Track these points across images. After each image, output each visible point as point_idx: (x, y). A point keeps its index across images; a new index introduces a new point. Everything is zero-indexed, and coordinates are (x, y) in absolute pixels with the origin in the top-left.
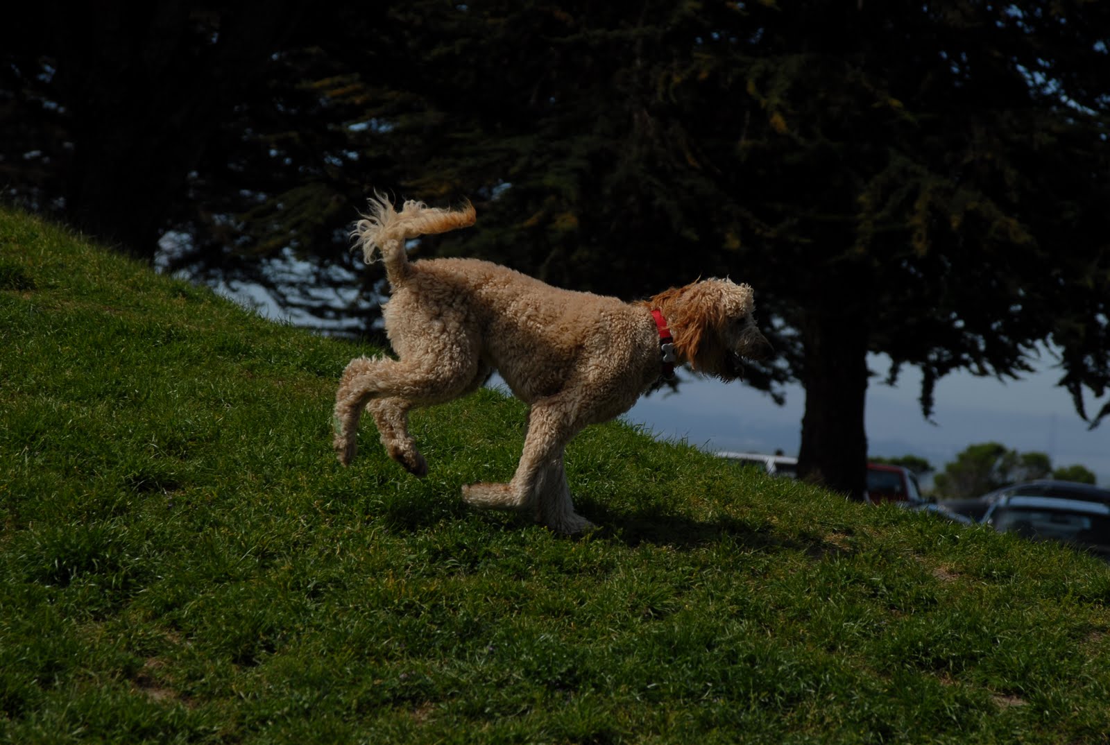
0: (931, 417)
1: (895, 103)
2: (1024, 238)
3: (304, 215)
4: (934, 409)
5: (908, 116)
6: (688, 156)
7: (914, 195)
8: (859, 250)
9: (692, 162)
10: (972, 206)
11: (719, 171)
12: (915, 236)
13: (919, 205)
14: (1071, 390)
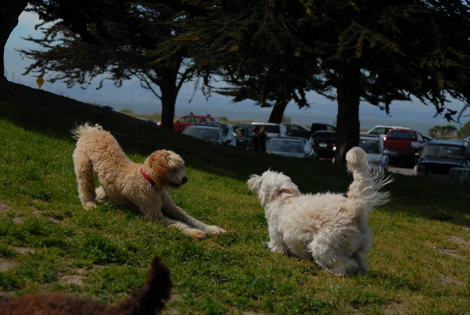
0: (389, 114)
1: (353, 4)
2: (397, 50)
3: (165, 49)
4: (390, 111)
5: (357, 8)
6: (284, 25)
7: (358, 36)
8: (338, 56)
9: (285, 27)
10: (378, 39)
11: (296, 30)
12: (357, 51)
13: (359, 40)
14: (434, 104)
